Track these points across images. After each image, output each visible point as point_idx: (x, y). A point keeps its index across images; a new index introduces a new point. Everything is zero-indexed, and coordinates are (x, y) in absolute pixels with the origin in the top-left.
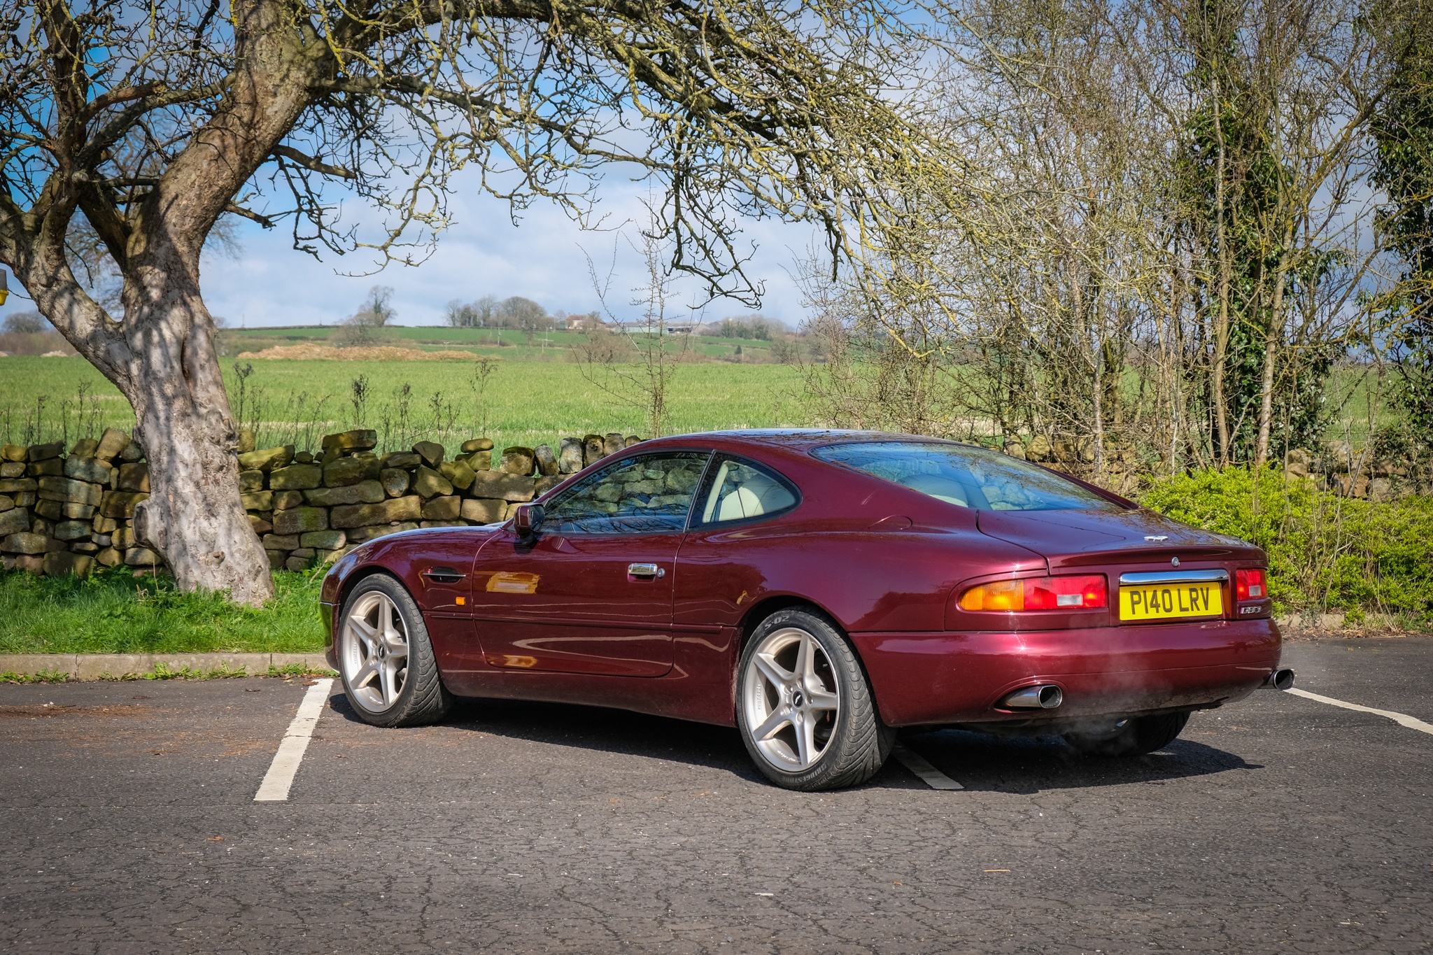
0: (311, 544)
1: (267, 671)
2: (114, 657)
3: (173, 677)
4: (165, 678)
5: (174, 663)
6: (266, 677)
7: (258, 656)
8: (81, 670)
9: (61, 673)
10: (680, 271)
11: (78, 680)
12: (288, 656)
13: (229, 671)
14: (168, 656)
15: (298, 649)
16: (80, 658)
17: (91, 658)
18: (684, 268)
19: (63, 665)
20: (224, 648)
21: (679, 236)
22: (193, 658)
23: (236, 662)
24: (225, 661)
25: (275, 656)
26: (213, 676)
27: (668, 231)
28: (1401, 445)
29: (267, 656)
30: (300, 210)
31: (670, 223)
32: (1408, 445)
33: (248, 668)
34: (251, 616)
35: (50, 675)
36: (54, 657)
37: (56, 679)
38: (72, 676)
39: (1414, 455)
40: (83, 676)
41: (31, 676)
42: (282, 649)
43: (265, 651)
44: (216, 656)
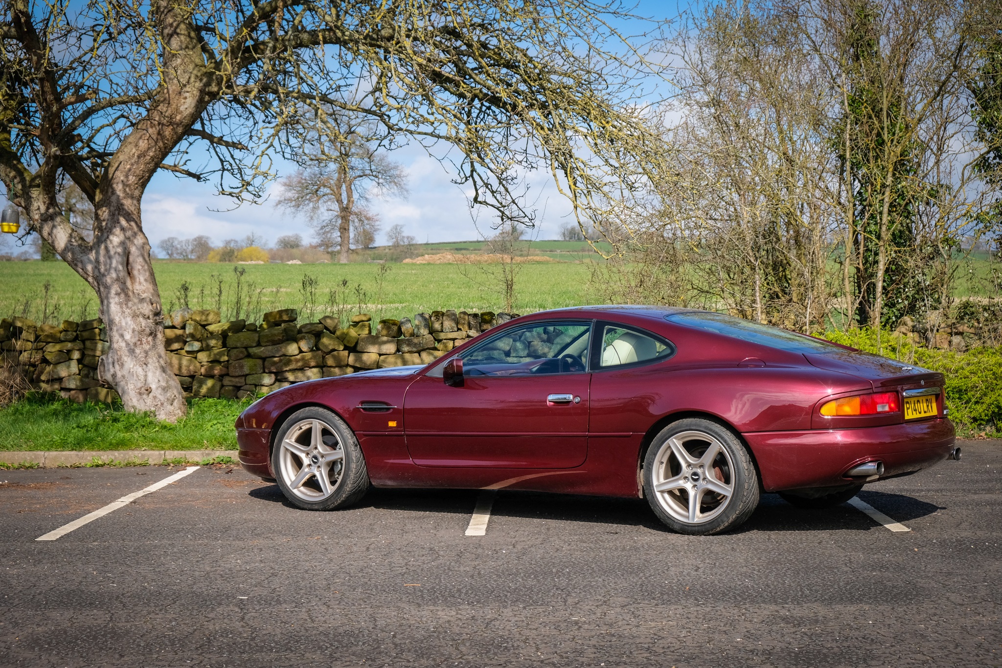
0: (253, 382)
1: (162, 461)
2: (68, 453)
3: (102, 466)
4: (97, 466)
5: (105, 457)
6: (160, 465)
7: (157, 453)
8: (47, 461)
9: (35, 463)
10: (479, 205)
11: (44, 468)
12: (176, 452)
13: (138, 461)
14: (101, 453)
15: (183, 448)
16: (46, 454)
17: (53, 453)
18: (480, 203)
19: (36, 457)
20: (138, 447)
21: (475, 182)
22: (116, 453)
23: (143, 456)
24: (135, 456)
25: (167, 453)
26: (128, 465)
27: (466, 180)
28: (973, 313)
29: (163, 452)
30: (224, 170)
31: (468, 174)
32: (978, 313)
33: (150, 460)
34: (165, 427)
35: (27, 465)
36: (31, 453)
37: (31, 467)
38: (41, 465)
39: (982, 320)
40: (48, 464)
41: (16, 465)
42: (173, 448)
43: (163, 449)
44: (130, 453)
